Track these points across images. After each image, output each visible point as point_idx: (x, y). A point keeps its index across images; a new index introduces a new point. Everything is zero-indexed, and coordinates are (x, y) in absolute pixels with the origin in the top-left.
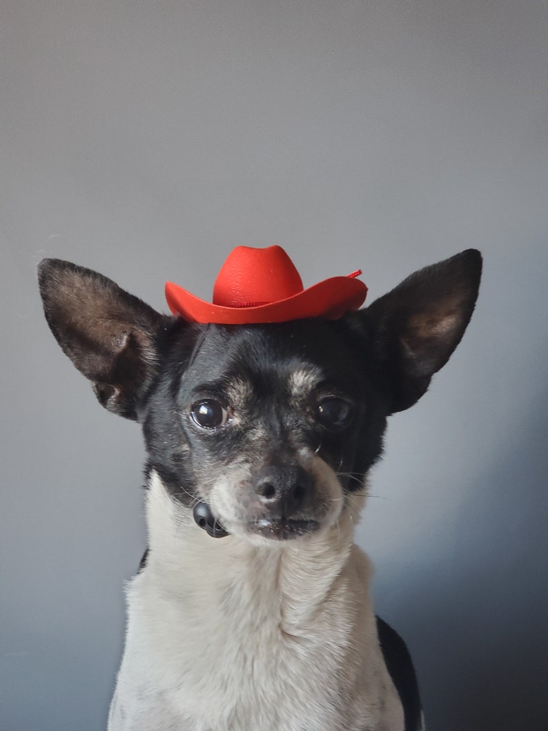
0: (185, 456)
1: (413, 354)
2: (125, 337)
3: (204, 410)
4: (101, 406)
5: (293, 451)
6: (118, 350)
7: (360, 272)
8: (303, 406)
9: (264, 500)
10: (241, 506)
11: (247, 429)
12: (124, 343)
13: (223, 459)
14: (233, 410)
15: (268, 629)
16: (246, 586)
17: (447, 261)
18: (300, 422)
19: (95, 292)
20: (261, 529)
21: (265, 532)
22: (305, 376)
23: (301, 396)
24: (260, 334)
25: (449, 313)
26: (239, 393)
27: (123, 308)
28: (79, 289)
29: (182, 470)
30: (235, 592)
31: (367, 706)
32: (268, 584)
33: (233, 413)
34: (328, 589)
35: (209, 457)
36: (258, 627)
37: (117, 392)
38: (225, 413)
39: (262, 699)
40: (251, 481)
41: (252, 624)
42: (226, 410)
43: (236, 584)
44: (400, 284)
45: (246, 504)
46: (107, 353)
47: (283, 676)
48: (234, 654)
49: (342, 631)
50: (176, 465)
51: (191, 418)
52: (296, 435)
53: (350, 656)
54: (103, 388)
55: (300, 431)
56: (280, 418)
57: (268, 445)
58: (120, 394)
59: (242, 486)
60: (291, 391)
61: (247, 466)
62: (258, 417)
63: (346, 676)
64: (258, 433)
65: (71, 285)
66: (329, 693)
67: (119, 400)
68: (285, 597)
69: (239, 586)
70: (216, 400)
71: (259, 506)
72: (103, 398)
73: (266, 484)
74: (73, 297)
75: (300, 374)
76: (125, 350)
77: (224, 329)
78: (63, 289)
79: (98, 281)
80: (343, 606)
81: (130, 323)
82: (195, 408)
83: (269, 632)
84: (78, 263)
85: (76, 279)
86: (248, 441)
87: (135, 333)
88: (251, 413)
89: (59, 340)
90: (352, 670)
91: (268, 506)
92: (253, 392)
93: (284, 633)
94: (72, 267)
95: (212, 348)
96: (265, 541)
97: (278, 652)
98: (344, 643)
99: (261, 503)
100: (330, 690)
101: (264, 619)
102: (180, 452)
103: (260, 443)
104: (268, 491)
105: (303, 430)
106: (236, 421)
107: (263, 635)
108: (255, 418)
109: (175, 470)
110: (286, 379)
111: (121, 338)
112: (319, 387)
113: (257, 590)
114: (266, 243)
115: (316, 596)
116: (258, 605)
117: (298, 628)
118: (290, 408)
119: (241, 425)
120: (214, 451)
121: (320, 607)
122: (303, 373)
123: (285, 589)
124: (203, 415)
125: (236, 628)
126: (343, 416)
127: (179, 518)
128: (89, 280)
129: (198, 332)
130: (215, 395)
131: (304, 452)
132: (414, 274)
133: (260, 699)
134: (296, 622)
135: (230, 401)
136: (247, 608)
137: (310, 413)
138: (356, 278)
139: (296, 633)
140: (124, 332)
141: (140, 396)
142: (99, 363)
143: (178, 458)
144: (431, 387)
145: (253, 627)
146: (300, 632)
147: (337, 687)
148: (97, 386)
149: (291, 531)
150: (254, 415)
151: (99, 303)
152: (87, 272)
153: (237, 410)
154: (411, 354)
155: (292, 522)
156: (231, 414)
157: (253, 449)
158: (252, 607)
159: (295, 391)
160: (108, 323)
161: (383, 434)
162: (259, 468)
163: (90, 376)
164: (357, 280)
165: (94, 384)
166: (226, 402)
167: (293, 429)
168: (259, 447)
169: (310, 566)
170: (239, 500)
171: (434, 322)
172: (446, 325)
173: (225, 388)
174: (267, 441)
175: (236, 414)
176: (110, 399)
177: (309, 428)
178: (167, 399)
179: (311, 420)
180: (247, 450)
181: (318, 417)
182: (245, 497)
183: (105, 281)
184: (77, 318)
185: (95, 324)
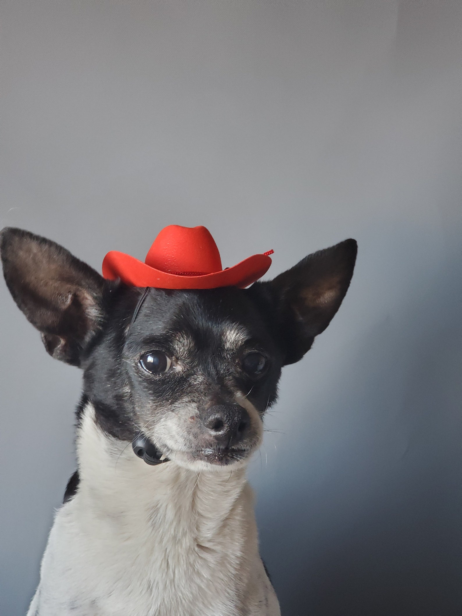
0: (126, 396)
1: (302, 319)
2: (70, 296)
3: (150, 359)
4: (47, 355)
5: (231, 394)
6: (64, 307)
7: (272, 252)
8: (233, 359)
9: (213, 433)
10: (191, 437)
11: (189, 375)
12: (69, 301)
13: (167, 400)
14: (177, 359)
15: (187, 542)
16: (170, 506)
17: (334, 247)
18: (231, 370)
19: (50, 257)
20: (207, 456)
21: (209, 459)
22: (237, 334)
23: (233, 350)
24: (196, 297)
25: (330, 288)
26: (183, 346)
27: (74, 273)
28: (35, 255)
29: (121, 408)
30: (161, 511)
31: (256, 604)
32: (187, 504)
33: (177, 362)
34: (231, 508)
35: (152, 398)
36: (179, 540)
37: (62, 342)
38: (169, 361)
39: (181, 599)
40: (200, 417)
41: (175, 537)
42: (171, 359)
43: (161, 505)
44: (299, 263)
45: (196, 436)
46: (55, 309)
47: (198, 581)
48: (159, 564)
49: (237, 544)
50: (117, 404)
51: (139, 365)
52: (229, 382)
53: (243, 564)
54: (50, 339)
55: (231, 377)
56: (215, 367)
57: (210, 389)
58: (65, 345)
59: (192, 421)
60: (224, 346)
61: (194, 405)
62: (198, 365)
63: (240, 579)
64: (199, 379)
65: (29, 251)
66: (228, 593)
67: (64, 349)
68: (200, 515)
69: (164, 505)
70: (163, 351)
71: (207, 437)
72: (50, 347)
73: (217, 419)
74: (29, 261)
75: (232, 332)
76: (70, 307)
77: (164, 293)
78: (21, 253)
79: (53, 249)
80: (239, 523)
81: (76, 284)
82: (143, 357)
83: (188, 544)
84: (36, 231)
85: (34, 246)
86: (190, 385)
87: (78, 293)
88: (192, 362)
89: (15, 297)
90: (245, 575)
91: (216, 437)
92: (195, 345)
93: (199, 546)
94: (30, 235)
95: (155, 308)
96: (207, 466)
97: (194, 561)
98: (239, 554)
99: (211, 435)
100: (229, 591)
101: (184, 534)
102: (121, 393)
103: (202, 387)
104: (217, 425)
105: (234, 377)
106: (179, 368)
107: (184, 546)
108: (195, 366)
109: (115, 407)
110: (220, 336)
111: (67, 297)
112: (247, 343)
113: (178, 509)
114: (194, 224)
115: (223, 513)
116: (179, 521)
117: (210, 541)
118: (223, 359)
119: (183, 371)
120: (158, 393)
121: (225, 523)
122: (235, 331)
123: (200, 508)
124: (150, 363)
125: (161, 541)
126: (261, 367)
127: (113, 451)
128: (45, 247)
129: (139, 294)
130: (162, 347)
131: (239, 394)
132: (309, 256)
133: (179, 600)
134: (209, 535)
135: (175, 352)
136: (171, 524)
137: (238, 364)
138: (269, 256)
139: (207, 545)
140: (69, 292)
141: (84, 346)
142: (49, 317)
143: (119, 398)
144: (314, 346)
145: (175, 540)
146: (211, 544)
147: (233, 588)
148: (45, 337)
149: (232, 457)
150: (195, 363)
151: (53, 267)
152: (43, 241)
153: (181, 359)
154: (301, 319)
155: (233, 450)
156: (174, 363)
157: (197, 391)
158: (175, 523)
159: (228, 345)
160: (57, 284)
161: (278, 382)
162: (206, 406)
163: (41, 328)
164: (269, 257)
165: (43, 335)
166: (171, 353)
167: (226, 376)
168: (202, 390)
169: (219, 489)
170: (189, 433)
171: (318, 295)
172: (328, 296)
173: (171, 342)
174: (208, 385)
175: (179, 363)
176: (56, 348)
177: (237, 375)
178: (112, 348)
179: (239, 370)
180: (190, 392)
181: (243, 367)
182: (195, 430)
183: (60, 249)
184: (31, 279)
185: (46, 284)
